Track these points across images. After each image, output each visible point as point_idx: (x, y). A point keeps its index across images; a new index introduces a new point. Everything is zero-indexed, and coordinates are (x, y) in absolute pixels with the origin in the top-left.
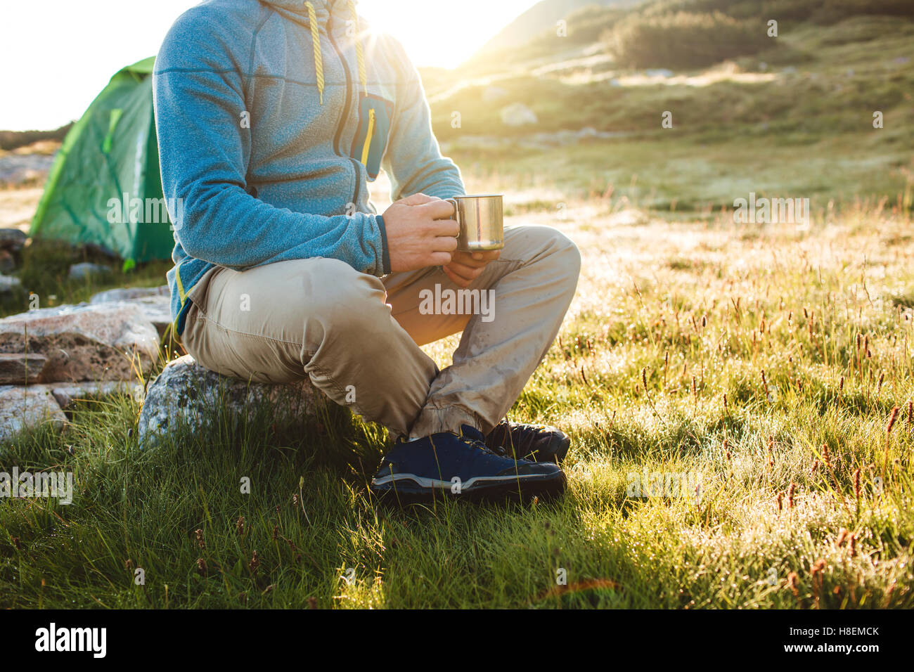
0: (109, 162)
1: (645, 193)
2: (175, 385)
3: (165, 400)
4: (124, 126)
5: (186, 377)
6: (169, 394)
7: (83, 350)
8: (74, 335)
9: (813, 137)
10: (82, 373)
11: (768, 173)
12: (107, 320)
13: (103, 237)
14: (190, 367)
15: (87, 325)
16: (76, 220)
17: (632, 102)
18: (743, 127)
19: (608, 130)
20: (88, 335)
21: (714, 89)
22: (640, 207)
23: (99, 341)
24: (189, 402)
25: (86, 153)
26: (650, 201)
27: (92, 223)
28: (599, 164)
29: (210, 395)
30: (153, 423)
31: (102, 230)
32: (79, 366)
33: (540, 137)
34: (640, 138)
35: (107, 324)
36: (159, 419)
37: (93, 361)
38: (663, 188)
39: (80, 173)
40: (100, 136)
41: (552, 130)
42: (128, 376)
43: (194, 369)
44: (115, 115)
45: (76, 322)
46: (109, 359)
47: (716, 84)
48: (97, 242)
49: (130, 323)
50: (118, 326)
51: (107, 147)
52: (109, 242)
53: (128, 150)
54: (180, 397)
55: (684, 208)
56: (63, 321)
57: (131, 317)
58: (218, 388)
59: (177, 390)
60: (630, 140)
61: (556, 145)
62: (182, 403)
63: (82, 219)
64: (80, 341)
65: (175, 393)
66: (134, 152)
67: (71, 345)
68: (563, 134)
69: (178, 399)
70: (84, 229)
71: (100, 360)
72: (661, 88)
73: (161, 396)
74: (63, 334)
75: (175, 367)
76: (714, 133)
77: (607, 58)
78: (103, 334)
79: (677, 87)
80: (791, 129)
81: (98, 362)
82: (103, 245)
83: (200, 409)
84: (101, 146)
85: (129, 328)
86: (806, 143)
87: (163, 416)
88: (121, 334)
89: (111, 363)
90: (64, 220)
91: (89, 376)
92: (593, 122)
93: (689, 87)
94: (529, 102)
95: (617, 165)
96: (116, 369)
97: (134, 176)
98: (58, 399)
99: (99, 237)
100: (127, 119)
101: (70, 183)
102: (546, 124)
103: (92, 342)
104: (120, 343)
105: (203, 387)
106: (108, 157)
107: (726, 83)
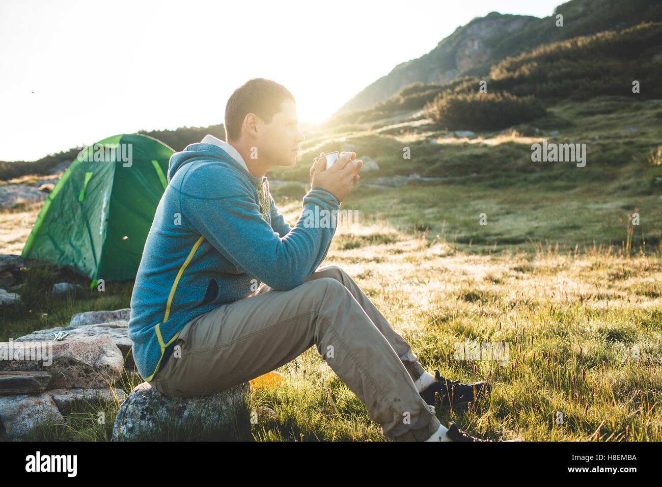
0: (82, 210)
1: (453, 229)
2: (139, 405)
3: (132, 415)
4: (94, 185)
5: (145, 399)
6: (135, 411)
7: (74, 367)
8: (68, 359)
9: (571, 184)
10: (72, 383)
11: (539, 213)
12: (90, 347)
13: (76, 261)
14: (148, 393)
15: (77, 351)
16: (56, 247)
17: (446, 156)
18: (523, 176)
19: (428, 176)
20: (78, 358)
21: (502, 148)
22: (449, 240)
23: (85, 362)
24: (148, 416)
25: (66, 200)
26: (456, 236)
27: (68, 249)
28: (422, 204)
29: (162, 412)
30: (123, 429)
31: (75, 255)
32: (70, 379)
33: (381, 180)
34: (450, 183)
35: (90, 351)
36: (127, 427)
37: (79, 375)
38: (466, 224)
39: (61, 214)
40: (77, 190)
41: (389, 175)
42: (102, 386)
43: (151, 394)
44: (88, 176)
45: (70, 349)
46: (90, 374)
47: (503, 144)
48: (72, 264)
49: (104, 348)
50: (97, 351)
51: (81, 198)
52: (80, 264)
53: (96, 201)
54: (141, 413)
55: (478, 241)
56: (61, 348)
57: (106, 344)
58: (166, 407)
59: (140, 408)
60: (443, 183)
61: (393, 186)
62: (143, 417)
63: (62, 247)
64: (72, 362)
65: (139, 410)
66: (101, 203)
67: (66, 365)
68: (397, 178)
69: (140, 414)
70: (62, 253)
71: (85, 374)
72: (466, 146)
73: (129, 412)
74: (62, 357)
75: (138, 392)
76: (503, 179)
77: (428, 121)
78: (87, 357)
79: (476, 146)
80: (556, 178)
81: (83, 376)
82: (76, 265)
83: (154, 421)
84: (78, 197)
85: (104, 353)
86: (566, 188)
87: (130, 425)
88: (99, 358)
89: (92, 377)
90: (49, 246)
91: (76, 385)
92: (418, 170)
93: (485, 146)
94: (373, 156)
95: (434, 205)
96: (95, 381)
97: (100, 221)
98: (56, 403)
99: (73, 261)
100: (97, 179)
101: (54, 220)
102: (384, 171)
103: (80, 363)
104: (98, 364)
105: (156, 406)
106: (81, 204)
107: (511, 144)
